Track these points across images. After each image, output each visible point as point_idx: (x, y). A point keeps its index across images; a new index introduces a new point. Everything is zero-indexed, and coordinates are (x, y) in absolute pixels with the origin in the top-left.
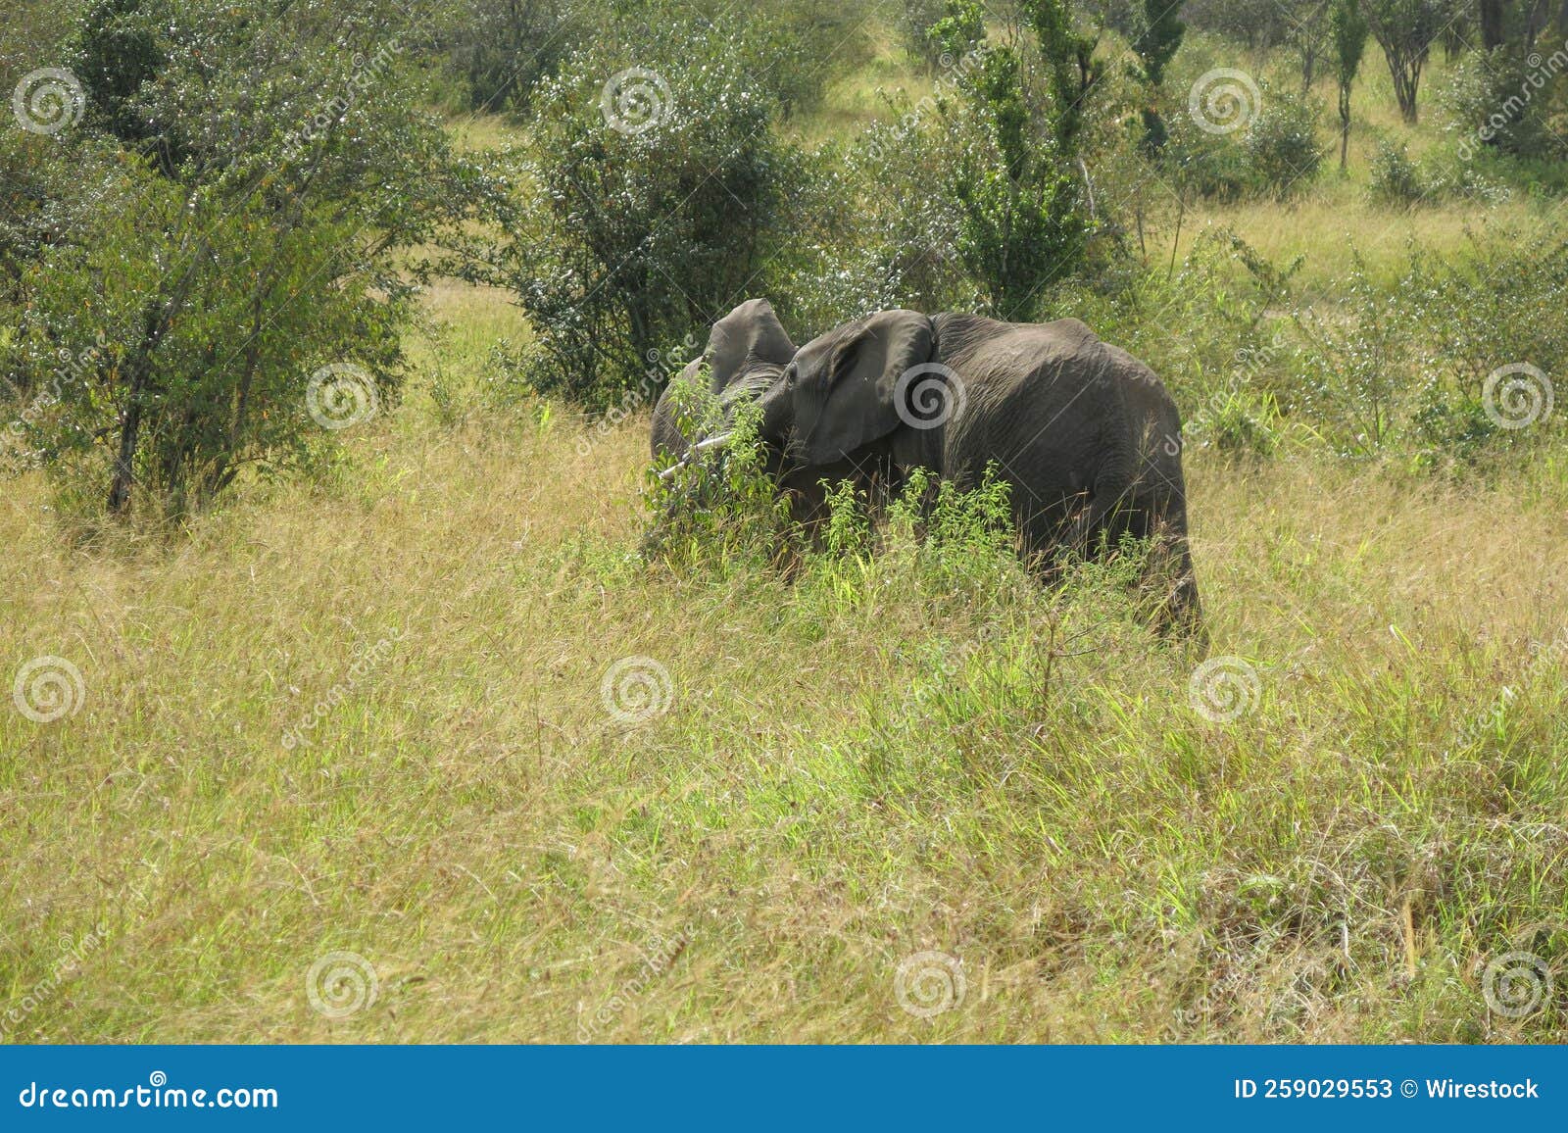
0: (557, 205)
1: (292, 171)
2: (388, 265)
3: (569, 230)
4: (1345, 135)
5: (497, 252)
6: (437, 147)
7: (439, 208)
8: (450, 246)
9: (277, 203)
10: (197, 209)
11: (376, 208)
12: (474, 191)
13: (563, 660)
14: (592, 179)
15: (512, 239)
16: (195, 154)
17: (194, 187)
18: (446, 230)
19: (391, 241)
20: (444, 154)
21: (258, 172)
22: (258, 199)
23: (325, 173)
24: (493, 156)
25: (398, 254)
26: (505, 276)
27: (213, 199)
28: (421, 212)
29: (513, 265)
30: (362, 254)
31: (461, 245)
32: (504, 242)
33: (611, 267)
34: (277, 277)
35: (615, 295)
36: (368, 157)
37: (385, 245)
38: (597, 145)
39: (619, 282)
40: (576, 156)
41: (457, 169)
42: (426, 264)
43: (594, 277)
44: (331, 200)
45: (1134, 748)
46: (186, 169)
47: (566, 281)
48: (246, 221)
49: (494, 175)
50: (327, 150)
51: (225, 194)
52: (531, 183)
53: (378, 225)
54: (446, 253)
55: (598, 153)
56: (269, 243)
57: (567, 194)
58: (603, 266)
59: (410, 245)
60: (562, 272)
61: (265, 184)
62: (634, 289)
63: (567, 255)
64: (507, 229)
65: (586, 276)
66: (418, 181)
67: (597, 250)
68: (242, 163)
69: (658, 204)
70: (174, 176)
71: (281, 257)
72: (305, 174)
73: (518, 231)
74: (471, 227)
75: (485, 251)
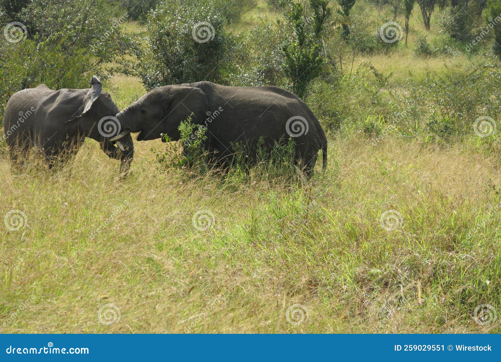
0: (155, 50)
1: (70, 38)
2: (100, 69)
3: (158, 59)
4: (407, 33)
5: (135, 65)
6: (116, 31)
7: (117, 51)
8: (121, 63)
9: (65, 48)
10: (39, 49)
11: (97, 50)
12: (129, 45)
13: (154, 196)
14: (166, 42)
15: (140, 61)
16: (39, 32)
17: (38, 42)
18: (119, 58)
19: (101, 61)
20: (119, 34)
21: (59, 38)
22: (59, 47)
23: (80, 39)
24: (134, 35)
25: (104, 65)
26: (137, 73)
27: (44, 46)
28: (111, 52)
29: (140, 69)
30: (92, 65)
31: (124, 63)
32: (138, 62)
33: (172, 71)
34: (65, 72)
35: (173, 80)
36: (94, 34)
37: (99, 62)
38: (168, 32)
39: (174, 76)
40: (161, 35)
41: (123, 39)
42: (112, 69)
43: (166, 74)
44: (82, 47)
45: (335, 228)
46: (36, 37)
47: (157, 75)
48: (55, 54)
49: (134, 41)
50: (81, 32)
51: (48, 45)
52: (146, 43)
53: (97, 56)
54: (119, 65)
55: (168, 34)
56: (62, 61)
57: (158, 47)
58: (169, 71)
59: (107, 62)
60: (156, 72)
61: (61, 42)
62: (179, 78)
63: (158, 67)
64: (139, 58)
65: (163, 74)
66: (110, 42)
67: (167, 65)
68: (54, 35)
69: (187, 51)
70: (32, 39)
71: (66, 65)
72: (74, 39)
73: (142, 59)
74: (127, 57)
75: (131, 65)
